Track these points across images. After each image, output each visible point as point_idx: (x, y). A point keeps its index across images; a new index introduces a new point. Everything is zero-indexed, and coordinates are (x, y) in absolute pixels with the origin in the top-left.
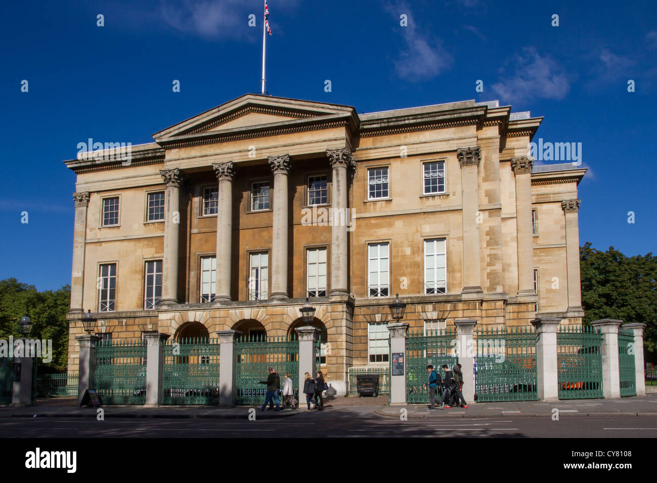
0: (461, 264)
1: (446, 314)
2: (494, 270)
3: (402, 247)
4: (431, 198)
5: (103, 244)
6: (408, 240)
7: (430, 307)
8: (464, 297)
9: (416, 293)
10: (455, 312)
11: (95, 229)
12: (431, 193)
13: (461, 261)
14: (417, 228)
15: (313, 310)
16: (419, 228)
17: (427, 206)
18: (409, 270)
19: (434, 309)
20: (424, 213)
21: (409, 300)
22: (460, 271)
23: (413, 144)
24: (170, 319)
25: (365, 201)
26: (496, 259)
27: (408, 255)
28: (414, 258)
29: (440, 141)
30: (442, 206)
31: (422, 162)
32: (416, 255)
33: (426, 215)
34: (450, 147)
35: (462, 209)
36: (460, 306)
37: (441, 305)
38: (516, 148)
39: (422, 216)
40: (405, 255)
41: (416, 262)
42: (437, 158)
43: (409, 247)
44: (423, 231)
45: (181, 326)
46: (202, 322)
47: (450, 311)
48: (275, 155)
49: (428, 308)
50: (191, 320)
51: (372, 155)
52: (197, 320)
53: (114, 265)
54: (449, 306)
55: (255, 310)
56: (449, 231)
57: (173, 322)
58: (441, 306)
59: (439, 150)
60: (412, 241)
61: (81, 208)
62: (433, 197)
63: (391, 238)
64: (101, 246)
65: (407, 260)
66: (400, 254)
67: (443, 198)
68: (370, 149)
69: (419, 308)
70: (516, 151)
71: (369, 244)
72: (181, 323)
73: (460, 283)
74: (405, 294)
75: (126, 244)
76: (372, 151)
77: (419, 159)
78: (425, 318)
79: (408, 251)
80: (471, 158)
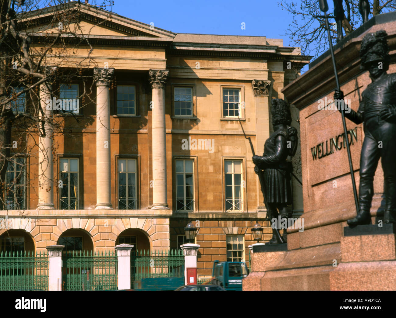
1: (245, 230)
3: (206, 164)
4: (229, 122)
6: (210, 158)
7: (230, 223)
9: (218, 209)
12: (229, 117)
14: (218, 148)
16: (220, 149)
17: (226, 129)
18: (211, 187)
19: (234, 226)
20: (224, 135)
25: (173, 118)
27: (211, 173)
28: (217, 176)
29: (238, 70)
30: (239, 130)
31: (222, 87)
32: (218, 173)
33: (225, 136)
34: (246, 77)
35: (255, 135)
37: (241, 222)
39: (222, 137)
40: (208, 173)
41: (218, 179)
42: (235, 85)
43: (211, 164)
44: (223, 152)
47: (248, 227)
49: (229, 224)
54: (246, 223)
56: (245, 154)
58: (239, 224)
59: (237, 79)
60: (214, 160)
62: (232, 121)
63: (197, 155)
65: (210, 177)
66: (204, 171)
68: (178, 68)
69: (223, 223)
71: (177, 158)
73: (255, 202)
74: (209, 209)
76: (180, 70)
77: (219, 84)
78: (227, 233)
79: (211, 169)
80: (263, 90)
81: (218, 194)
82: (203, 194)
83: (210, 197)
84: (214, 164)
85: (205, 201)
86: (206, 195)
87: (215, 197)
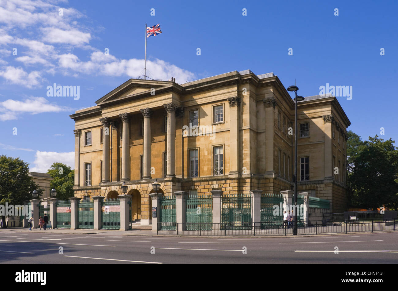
0: (229, 159)
1: (222, 185)
2: (246, 162)
3: (204, 151)
5: (86, 154)
6: (206, 147)
7: (215, 182)
8: (230, 177)
9: (209, 175)
10: (226, 184)
11: (82, 147)
12: (218, 122)
13: (229, 158)
14: (210, 141)
15: (160, 185)
18: (207, 163)
19: (217, 183)
21: (205, 179)
22: (229, 163)
23: (208, 97)
24: (105, 190)
26: (247, 156)
28: (209, 157)
29: (220, 94)
30: (222, 129)
31: (213, 106)
32: (210, 155)
34: (225, 97)
35: (230, 130)
36: (228, 181)
38: (265, 93)
40: (205, 156)
42: (219, 103)
43: (206, 151)
44: (213, 142)
45: (109, 193)
46: (117, 191)
47: (224, 184)
48: (143, 108)
50: (113, 190)
51: (190, 104)
52: (115, 190)
53: (90, 164)
54: (223, 182)
55: (136, 185)
56: (224, 142)
57: (106, 190)
58: (219, 182)
59: (220, 100)
60: (208, 148)
61: (77, 137)
62: (218, 124)
63: (199, 147)
64: (85, 155)
65: (206, 158)
66: (203, 155)
67: (222, 125)
68: (190, 101)
69: (210, 183)
70: (265, 95)
71: (190, 150)
72: (109, 191)
73: (229, 169)
74: (205, 175)
75: (94, 153)
76: (191, 102)
77: (211, 105)
78: (213, 187)
79: (206, 153)
80: (234, 103)
81: (210, 166)
82: (202, 167)
83: (205, 169)
84: (208, 150)
85: (203, 171)
86: (204, 168)
87: (208, 169)
